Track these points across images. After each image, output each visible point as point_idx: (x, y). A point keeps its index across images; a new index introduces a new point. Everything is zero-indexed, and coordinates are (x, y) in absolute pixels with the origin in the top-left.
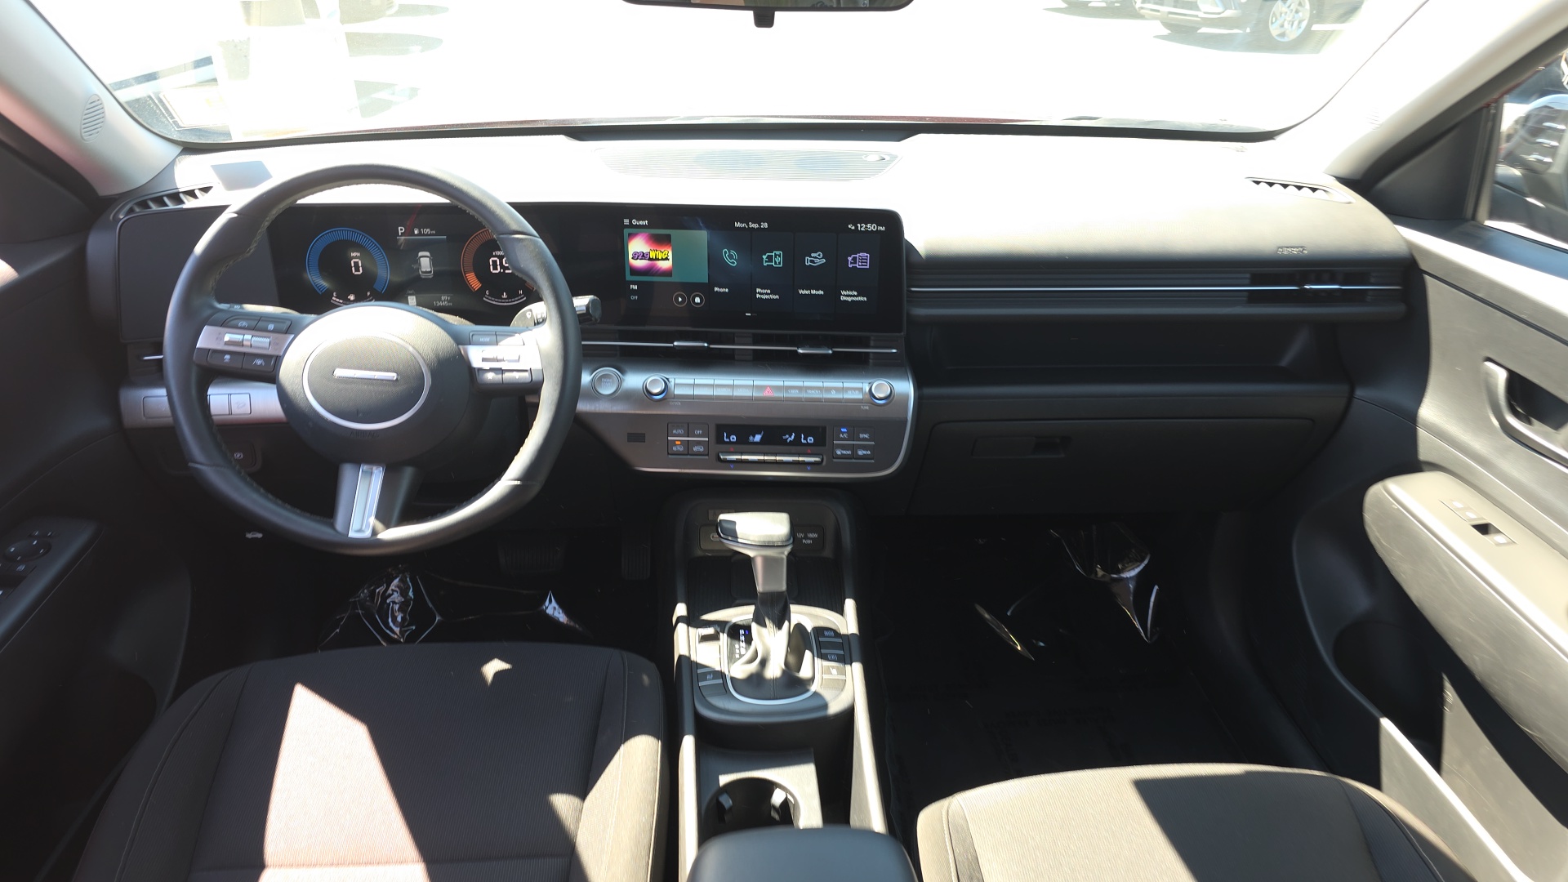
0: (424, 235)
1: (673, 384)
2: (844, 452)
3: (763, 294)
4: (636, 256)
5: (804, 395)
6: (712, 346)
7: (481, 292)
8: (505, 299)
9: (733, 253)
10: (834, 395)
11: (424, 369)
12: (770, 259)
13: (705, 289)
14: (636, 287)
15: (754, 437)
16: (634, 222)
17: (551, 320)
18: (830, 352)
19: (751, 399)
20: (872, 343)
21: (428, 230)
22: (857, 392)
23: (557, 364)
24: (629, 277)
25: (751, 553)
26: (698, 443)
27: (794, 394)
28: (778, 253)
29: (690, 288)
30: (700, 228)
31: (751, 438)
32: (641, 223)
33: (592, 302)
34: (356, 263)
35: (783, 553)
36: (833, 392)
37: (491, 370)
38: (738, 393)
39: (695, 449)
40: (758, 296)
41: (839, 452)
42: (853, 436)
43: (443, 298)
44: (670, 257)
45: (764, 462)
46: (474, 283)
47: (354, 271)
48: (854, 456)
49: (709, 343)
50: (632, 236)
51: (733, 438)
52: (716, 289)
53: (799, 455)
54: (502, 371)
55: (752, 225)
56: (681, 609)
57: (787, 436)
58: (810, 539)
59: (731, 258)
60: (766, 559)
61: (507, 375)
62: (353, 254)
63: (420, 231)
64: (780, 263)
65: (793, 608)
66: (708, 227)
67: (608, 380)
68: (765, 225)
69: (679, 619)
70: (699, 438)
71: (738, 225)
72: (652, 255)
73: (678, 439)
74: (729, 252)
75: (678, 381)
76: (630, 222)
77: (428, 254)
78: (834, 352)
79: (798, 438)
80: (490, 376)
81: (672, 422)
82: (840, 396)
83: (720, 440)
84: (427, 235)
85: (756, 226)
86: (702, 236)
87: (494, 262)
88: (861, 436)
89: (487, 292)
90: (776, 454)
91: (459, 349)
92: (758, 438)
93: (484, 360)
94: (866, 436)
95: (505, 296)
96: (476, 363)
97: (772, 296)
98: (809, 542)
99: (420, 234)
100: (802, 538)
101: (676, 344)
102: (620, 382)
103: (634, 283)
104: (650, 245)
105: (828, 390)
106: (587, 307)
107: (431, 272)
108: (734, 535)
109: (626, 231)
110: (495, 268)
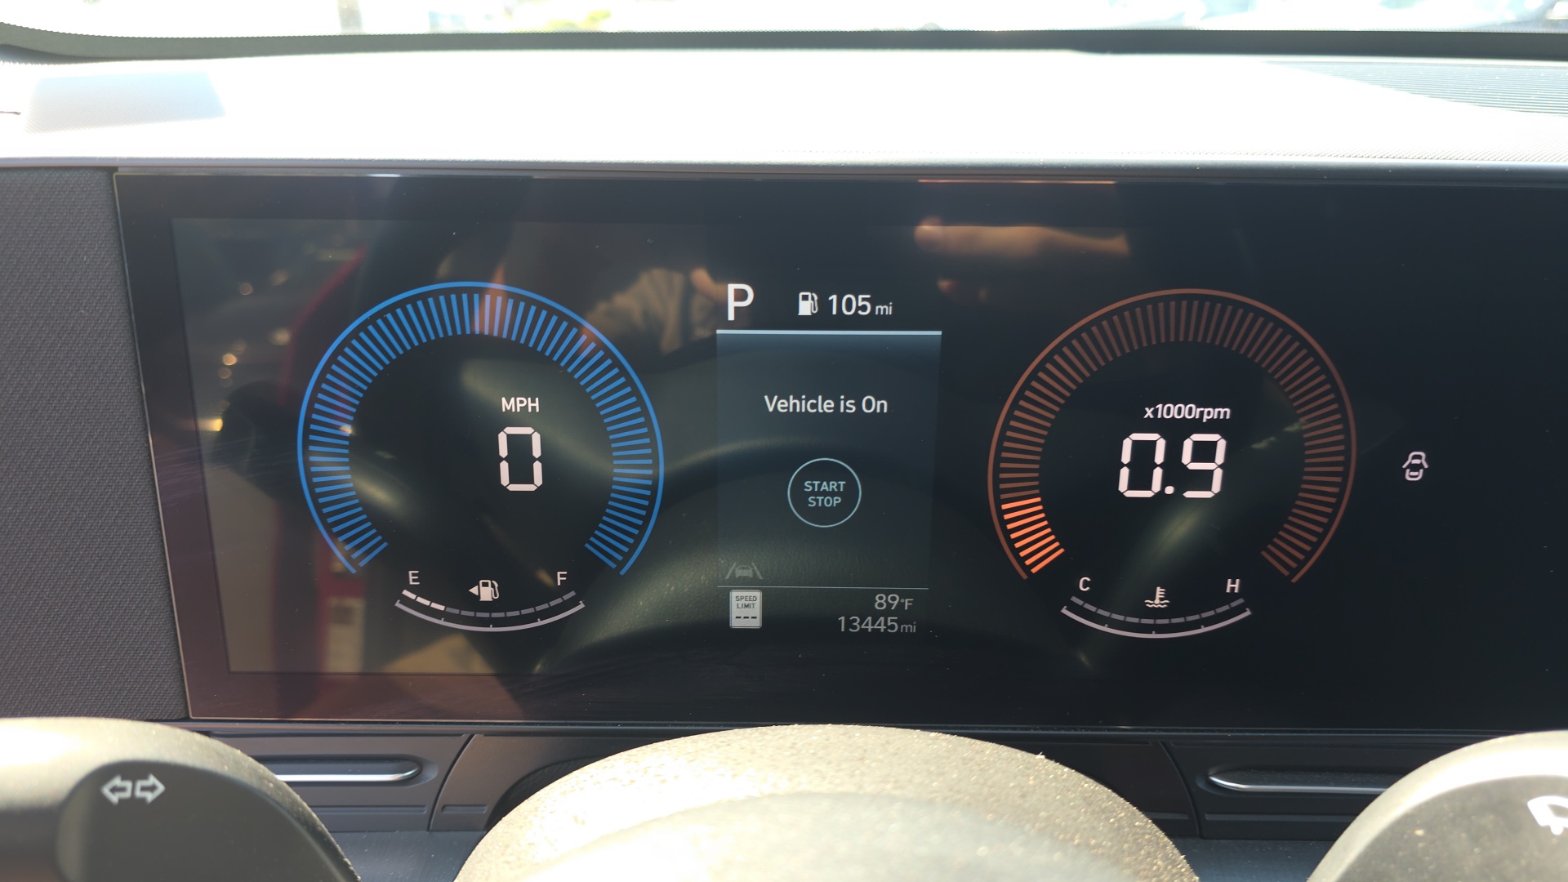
0: (842, 322)
7: (1058, 578)
8: (1156, 613)
21: (861, 300)
34: (519, 446)
43: (881, 601)
47: (505, 479)
62: (509, 405)
63: (824, 305)
84: (856, 322)
87: (1144, 452)
89: (1082, 584)
95: (1159, 599)
99: (822, 318)
110: (1140, 479)
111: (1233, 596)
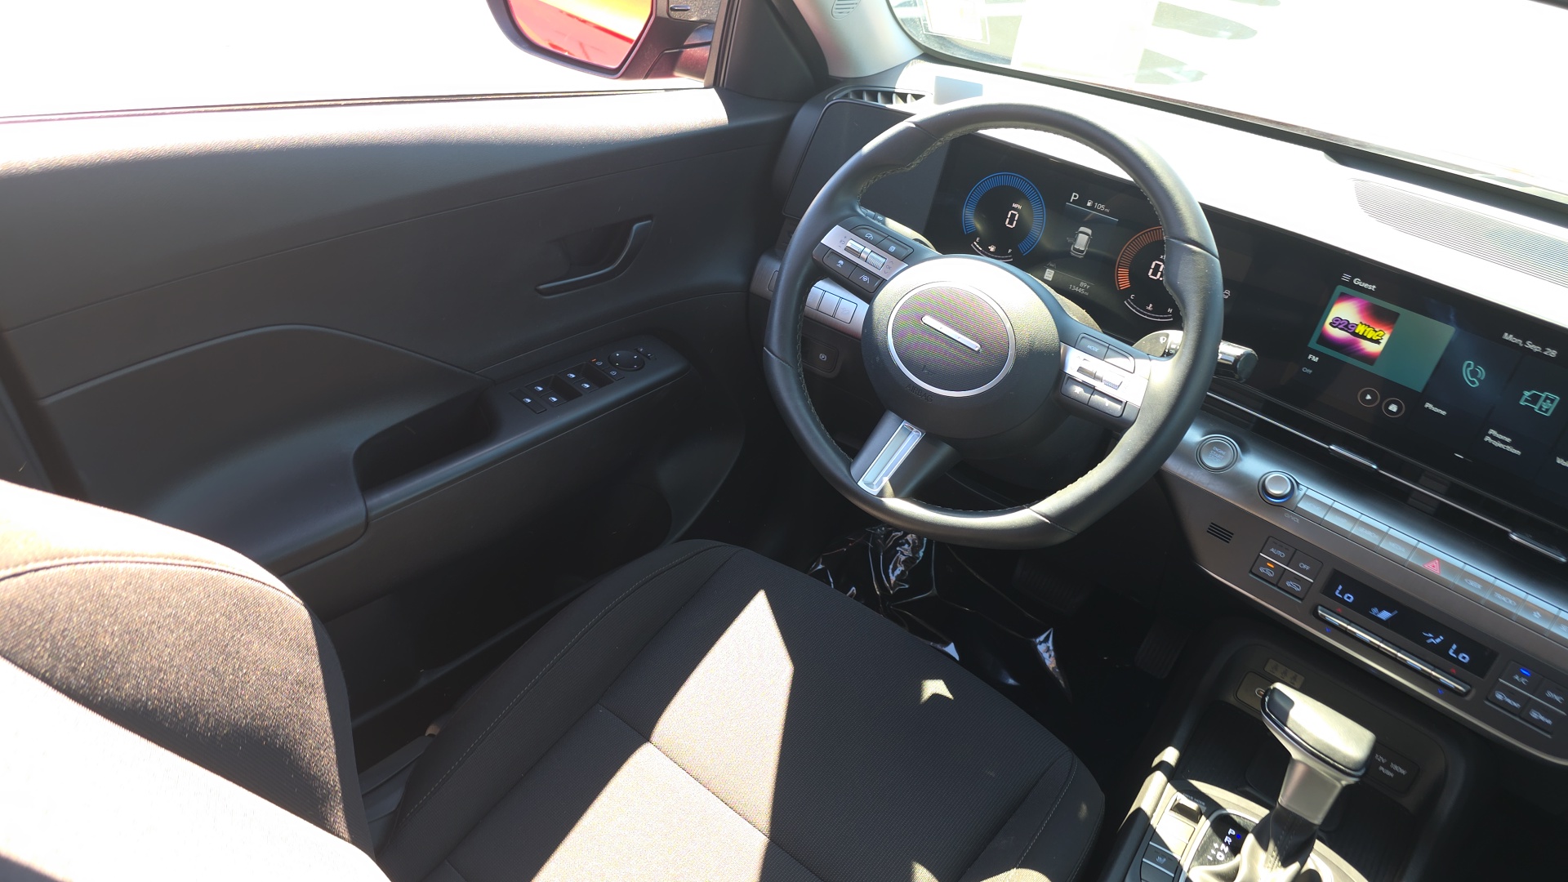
0: (1096, 210)
1: (1302, 493)
2: (1509, 701)
3: (1496, 439)
4: (1338, 323)
5: (1487, 596)
6: (1381, 471)
7: (1125, 293)
8: (1148, 311)
9: (1482, 373)
10: (1535, 619)
11: (1011, 353)
12: (1535, 399)
13: (1412, 399)
14: (1316, 359)
15: (1380, 611)
16: (1357, 281)
17: (1180, 357)
19: (1402, 562)
21: (1103, 206)
23: (1160, 411)
24: (1313, 344)
25: (1295, 754)
26: (1297, 579)
27: (1473, 587)
28: (1551, 396)
29: (1390, 389)
30: (1447, 321)
31: (1375, 611)
32: (1366, 285)
33: (1247, 356)
34: (1013, 215)
35: (1339, 780)
36: (1537, 615)
37: (1083, 384)
38: (1387, 546)
39: (1289, 584)
40: (1487, 439)
41: (1499, 696)
42: (1535, 687)
43: (1082, 284)
44: (1384, 342)
45: (1377, 649)
46: (1124, 282)
47: (1007, 223)
48: (1522, 713)
49: (1380, 467)
50: (1344, 297)
51: (1349, 598)
52: (1428, 405)
53: (1435, 667)
54: (1093, 390)
55: (1530, 345)
56: (1170, 755)
57: (1431, 635)
58: (1392, 770)
59: (1472, 374)
60: (1310, 773)
61: (1097, 398)
62: (1015, 205)
63: (1094, 205)
64: (1547, 410)
65: (1318, 845)
66: (1459, 324)
67: (1221, 452)
68: (1553, 353)
69: (1163, 766)
70: (1302, 574)
71: (1507, 336)
72: (1360, 330)
73: (1272, 561)
74: (1475, 366)
75: (1310, 493)
76: (1352, 280)
77: (1089, 231)
79: (1445, 646)
80: (1078, 390)
81: (1275, 537)
82: (1545, 625)
83: (1328, 590)
84: (1099, 211)
85: (1536, 349)
86: (1445, 333)
87: (1158, 266)
88: (1550, 694)
89: (1132, 296)
90: (1400, 648)
91: (1060, 347)
92: (1385, 615)
93: (1081, 370)
94: (1558, 699)
95: (1150, 307)
96: (1071, 369)
97: (1509, 448)
98: (1392, 775)
99: (1092, 208)
100: (1381, 764)
101: (1332, 447)
102: (1236, 459)
103: (1316, 353)
104: (1364, 317)
105: (1531, 608)
106: (1237, 359)
107: (1082, 252)
108: (1282, 718)
109: (1340, 289)
110: (1155, 274)
111: (1169, 313)
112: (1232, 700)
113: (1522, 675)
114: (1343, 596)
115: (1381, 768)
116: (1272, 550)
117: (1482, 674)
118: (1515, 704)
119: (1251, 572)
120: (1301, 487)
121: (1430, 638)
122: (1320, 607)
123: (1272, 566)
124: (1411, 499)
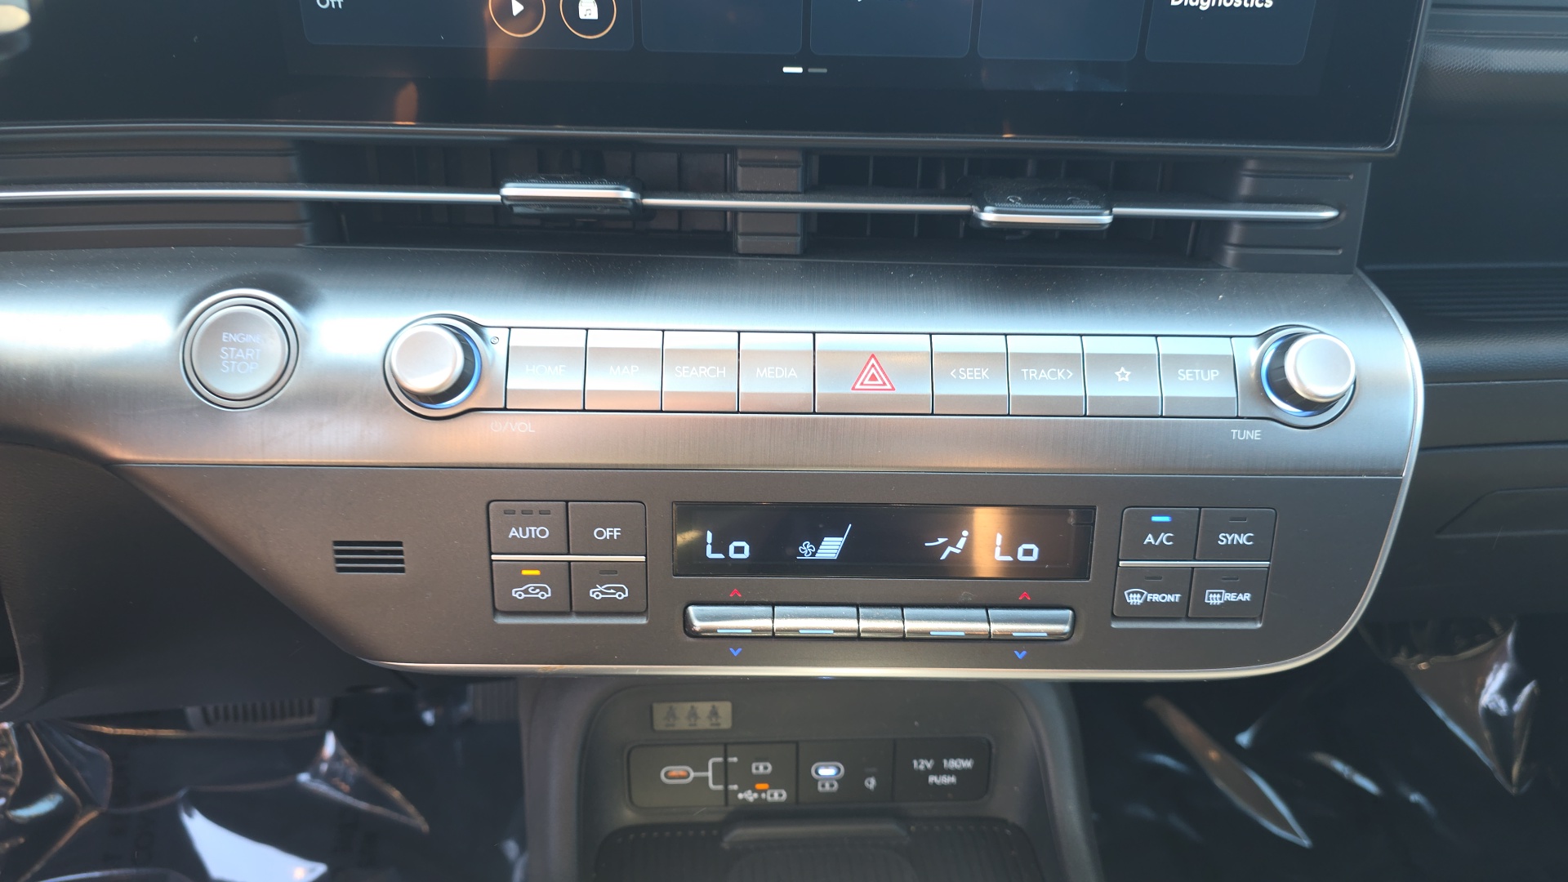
1: (500, 351)
2: (1156, 597)
5: (1006, 387)
6: (652, 201)
10: (1125, 387)
15: (817, 544)
18: (1106, 219)
19: (805, 405)
20: (1246, 186)
22: (1213, 374)
26: (609, 573)
27: (974, 383)
31: (806, 548)
36: (1123, 374)
39: (596, 593)
41: (1134, 599)
42: (1191, 541)
49: (641, 189)
57: (941, 540)
58: (949, 772)
67: (246, 338)
70: (611, 555)
73: (528, 561)
75: (518, 336)
78: (1118, 219)
81: (503, 495)
82: (1149, 390)
83: (688, 559)
88: (1225, 539)
92: (831, 548)
94: (1242, 540)
98: (951, 780)
100: (928, 772)
101: (511, 190)
102: (293, 341)
105: (1105, 366)
112: (629, 816)
113: (1157, 529)
114: (726, 553)
115: (932, 779)
116: (513, 533)
117: (1082, 572)
118: (1170, 598)
119: (495, 611)
120: (489, 332)
121: (943, 547)
122: (692, 610)
123: (537, 572)
124: (740, 240)
